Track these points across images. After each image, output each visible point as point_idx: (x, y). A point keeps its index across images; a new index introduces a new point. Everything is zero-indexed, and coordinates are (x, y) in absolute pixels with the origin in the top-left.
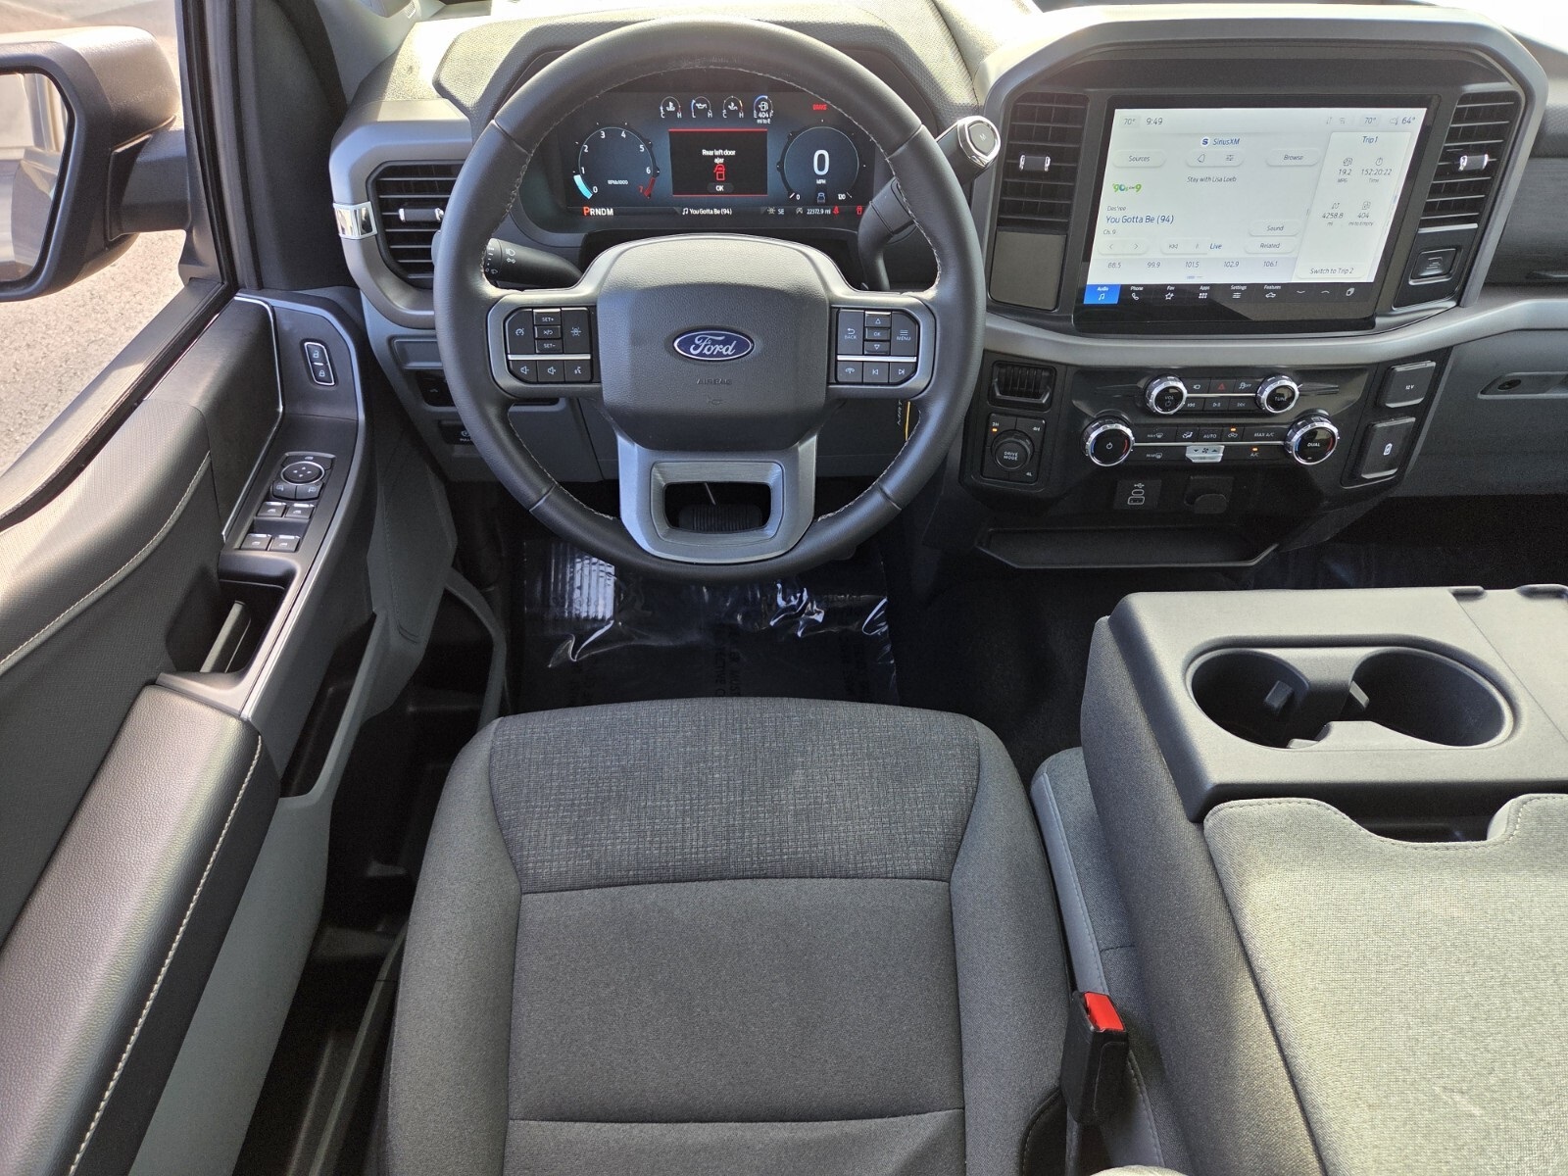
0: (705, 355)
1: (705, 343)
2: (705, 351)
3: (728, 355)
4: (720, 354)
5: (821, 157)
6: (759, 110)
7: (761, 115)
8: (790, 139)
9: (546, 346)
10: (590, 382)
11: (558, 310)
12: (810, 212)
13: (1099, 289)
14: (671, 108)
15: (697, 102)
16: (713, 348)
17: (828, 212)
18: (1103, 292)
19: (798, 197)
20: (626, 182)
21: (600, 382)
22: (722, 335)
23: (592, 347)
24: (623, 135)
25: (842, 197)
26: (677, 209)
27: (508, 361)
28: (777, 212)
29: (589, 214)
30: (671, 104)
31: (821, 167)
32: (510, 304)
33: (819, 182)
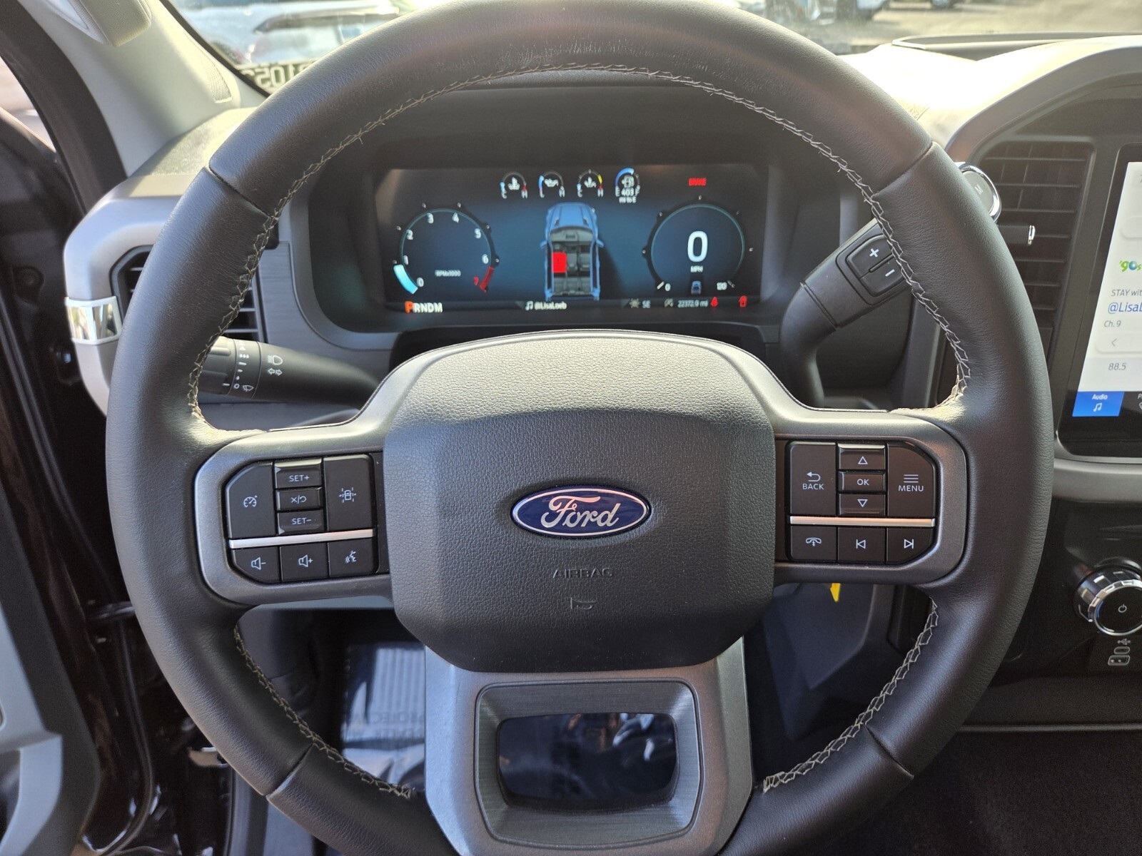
0: (567, 529)
1: (566, 508)
2: (567, 522)
3: (606, 528)
4: (592, 526)
5: (698, 241)
6: (622, 187)
7: (624, 193)
8: (660, 220)
9: (296, 522)
10: (373, 574)
11: (318, 462)
12: (683, 304)
13: (1095, 397)
14: (515, 185)
15: (547, 178)
16: (580, 517)
17: (705, 304)
18: (1099, 401)
19: (668, 287)
20: (457, 273)
21: (388, 573)
22: (596, 494)
23: (376, 518)
24: (456, 218)
25: (722, 286)
26: (519, 303)
27: (229, 550)
28: (641, 305)
29: (411, 311)
30: (514, 181)
31: (697, 251)
32: (238, 452)
33: (694, 269)
